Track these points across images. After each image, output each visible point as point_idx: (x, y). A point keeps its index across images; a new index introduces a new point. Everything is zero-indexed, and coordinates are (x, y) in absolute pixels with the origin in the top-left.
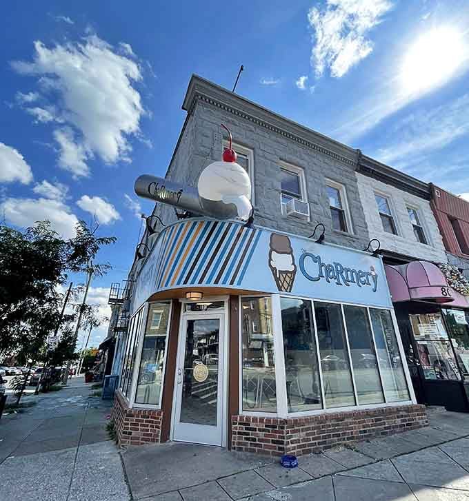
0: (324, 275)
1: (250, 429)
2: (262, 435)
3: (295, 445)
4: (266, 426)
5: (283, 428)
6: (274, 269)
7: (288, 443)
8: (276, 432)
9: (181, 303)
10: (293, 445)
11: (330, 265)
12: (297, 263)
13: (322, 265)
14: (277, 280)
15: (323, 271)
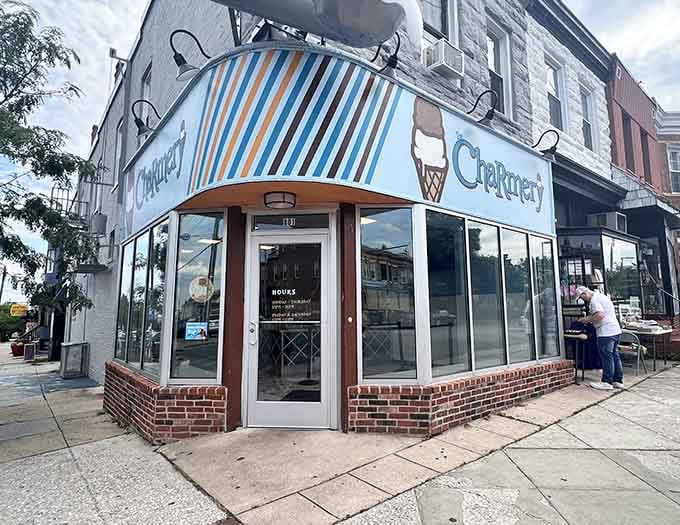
0: (483, 179)
1: (378, 403)
2: (396, 409)
3: (442, 418)
4: (402, 397)
5: (427, 398)
6: (418, 161)
7: (433, 417)
8: (418, 404)
9: (245, 215)
10: (439, 419)
11: (491, 165)
12: (450, 156)
13: (481, 164)
14: (422, 180)
15: (482, 174)
